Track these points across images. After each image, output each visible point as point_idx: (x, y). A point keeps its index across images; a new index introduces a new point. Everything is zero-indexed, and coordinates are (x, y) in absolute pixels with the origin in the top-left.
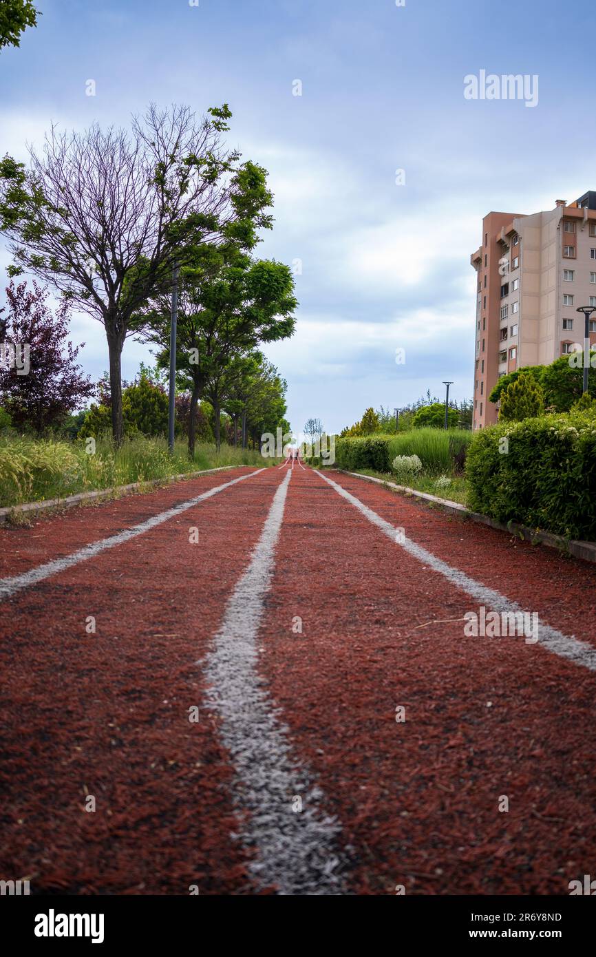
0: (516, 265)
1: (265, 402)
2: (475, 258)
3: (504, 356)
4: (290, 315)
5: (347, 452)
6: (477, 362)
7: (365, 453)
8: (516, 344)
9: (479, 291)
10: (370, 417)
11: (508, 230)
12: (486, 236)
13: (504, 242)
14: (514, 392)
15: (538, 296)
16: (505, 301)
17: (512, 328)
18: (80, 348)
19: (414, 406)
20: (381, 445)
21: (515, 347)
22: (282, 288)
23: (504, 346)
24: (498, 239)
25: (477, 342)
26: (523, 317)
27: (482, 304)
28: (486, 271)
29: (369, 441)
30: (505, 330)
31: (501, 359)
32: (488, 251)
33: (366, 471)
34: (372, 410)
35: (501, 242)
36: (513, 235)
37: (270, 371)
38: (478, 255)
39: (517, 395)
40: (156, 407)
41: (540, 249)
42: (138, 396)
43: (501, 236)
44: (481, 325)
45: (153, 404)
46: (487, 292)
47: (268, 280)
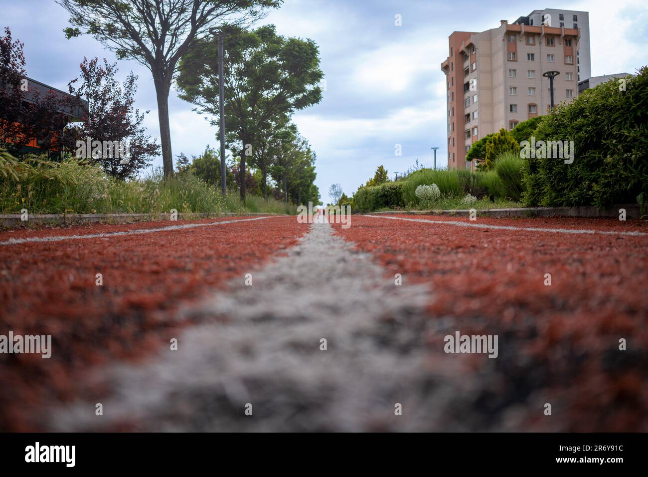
0: (474, 68)
1: (300, 170)
2: (444, 66)
3: (468, 134)
4: (317, 85)
5: (366, 198)
6: (449, 139)
7: (381, 197)
8: (477, 124)
9: (448, 89)
10: (381, 173)
11: (468, 43)
12: (451, 49)
13: (465, 53)
14: (497, 142)
15: (491, 89)
16: (467, 95)
17: (473, 113)
18: (145, 114)
19: (405, 174)
20: (394, 189)
21: (476, 127)
22: (311, 59)
23: (468, 126)
24: (460, 51)
25: (448, 125)
26: (481, 104)
27: (451, 97)
28: (453, 74)
29: (384, 187)
30: (468, 115)
31: (466, 135)
32: (453, 60)
33: (384, 209)
34: (382, 167)
35: (462, 53)
36: (471, 47)
37: (303, 144)
38: (447, 63)
39: (500, 144)
40: (217, 172)
41: (491, 56)
42: (203, 165)
43: (462, 48)
44: (451, 112)
45: (215, 170)
46: (454, 89)
47: (298, 52)
